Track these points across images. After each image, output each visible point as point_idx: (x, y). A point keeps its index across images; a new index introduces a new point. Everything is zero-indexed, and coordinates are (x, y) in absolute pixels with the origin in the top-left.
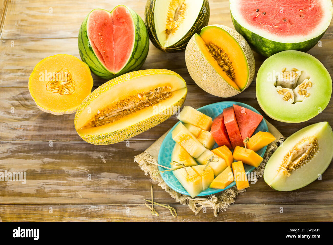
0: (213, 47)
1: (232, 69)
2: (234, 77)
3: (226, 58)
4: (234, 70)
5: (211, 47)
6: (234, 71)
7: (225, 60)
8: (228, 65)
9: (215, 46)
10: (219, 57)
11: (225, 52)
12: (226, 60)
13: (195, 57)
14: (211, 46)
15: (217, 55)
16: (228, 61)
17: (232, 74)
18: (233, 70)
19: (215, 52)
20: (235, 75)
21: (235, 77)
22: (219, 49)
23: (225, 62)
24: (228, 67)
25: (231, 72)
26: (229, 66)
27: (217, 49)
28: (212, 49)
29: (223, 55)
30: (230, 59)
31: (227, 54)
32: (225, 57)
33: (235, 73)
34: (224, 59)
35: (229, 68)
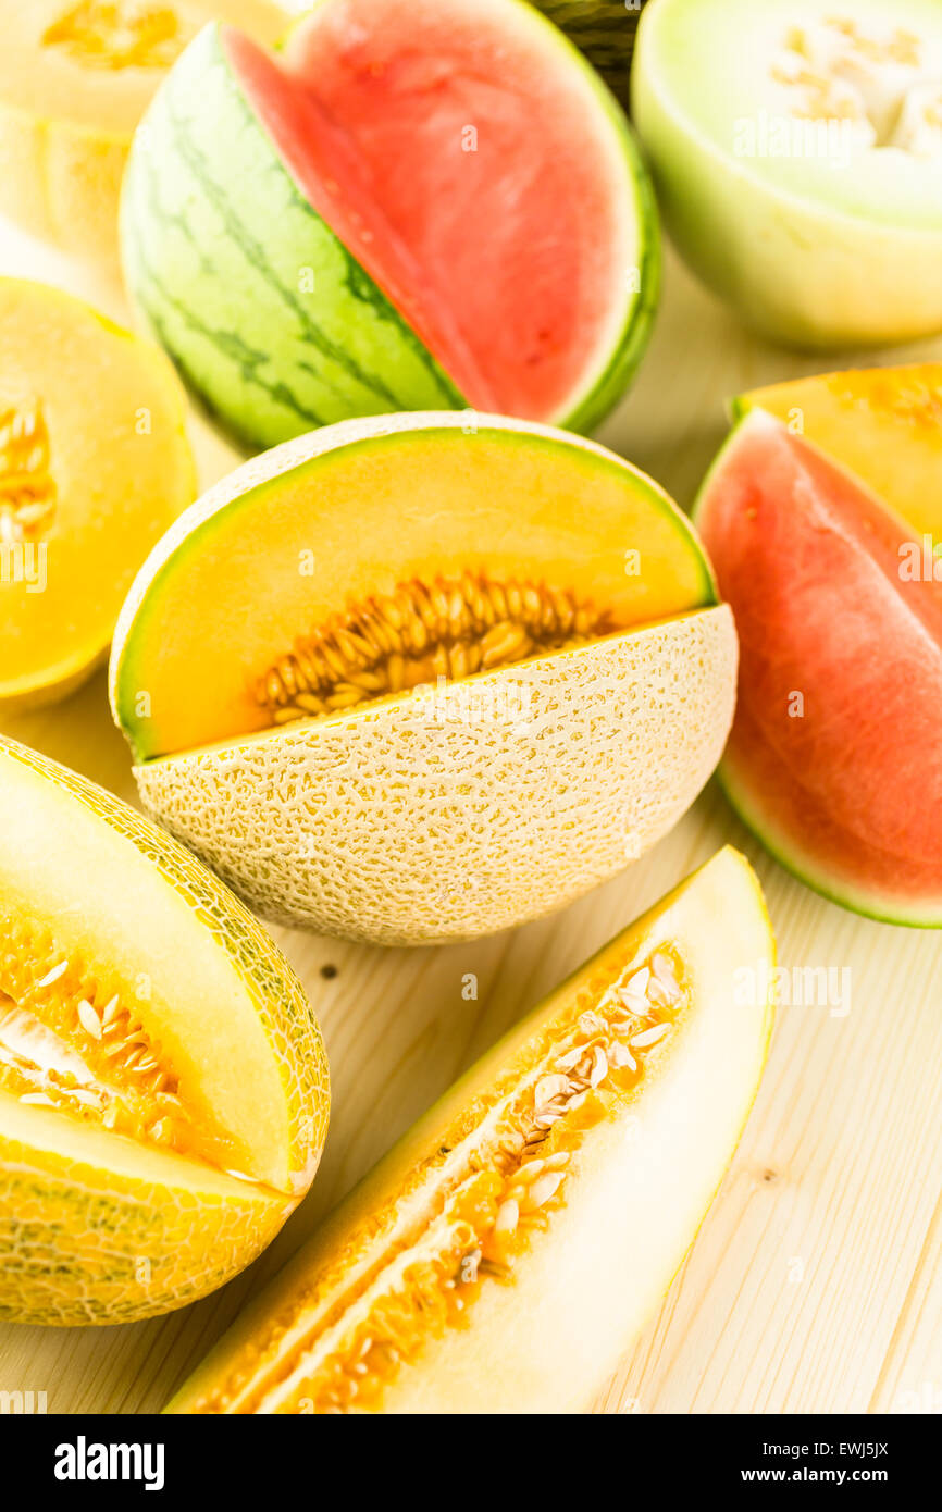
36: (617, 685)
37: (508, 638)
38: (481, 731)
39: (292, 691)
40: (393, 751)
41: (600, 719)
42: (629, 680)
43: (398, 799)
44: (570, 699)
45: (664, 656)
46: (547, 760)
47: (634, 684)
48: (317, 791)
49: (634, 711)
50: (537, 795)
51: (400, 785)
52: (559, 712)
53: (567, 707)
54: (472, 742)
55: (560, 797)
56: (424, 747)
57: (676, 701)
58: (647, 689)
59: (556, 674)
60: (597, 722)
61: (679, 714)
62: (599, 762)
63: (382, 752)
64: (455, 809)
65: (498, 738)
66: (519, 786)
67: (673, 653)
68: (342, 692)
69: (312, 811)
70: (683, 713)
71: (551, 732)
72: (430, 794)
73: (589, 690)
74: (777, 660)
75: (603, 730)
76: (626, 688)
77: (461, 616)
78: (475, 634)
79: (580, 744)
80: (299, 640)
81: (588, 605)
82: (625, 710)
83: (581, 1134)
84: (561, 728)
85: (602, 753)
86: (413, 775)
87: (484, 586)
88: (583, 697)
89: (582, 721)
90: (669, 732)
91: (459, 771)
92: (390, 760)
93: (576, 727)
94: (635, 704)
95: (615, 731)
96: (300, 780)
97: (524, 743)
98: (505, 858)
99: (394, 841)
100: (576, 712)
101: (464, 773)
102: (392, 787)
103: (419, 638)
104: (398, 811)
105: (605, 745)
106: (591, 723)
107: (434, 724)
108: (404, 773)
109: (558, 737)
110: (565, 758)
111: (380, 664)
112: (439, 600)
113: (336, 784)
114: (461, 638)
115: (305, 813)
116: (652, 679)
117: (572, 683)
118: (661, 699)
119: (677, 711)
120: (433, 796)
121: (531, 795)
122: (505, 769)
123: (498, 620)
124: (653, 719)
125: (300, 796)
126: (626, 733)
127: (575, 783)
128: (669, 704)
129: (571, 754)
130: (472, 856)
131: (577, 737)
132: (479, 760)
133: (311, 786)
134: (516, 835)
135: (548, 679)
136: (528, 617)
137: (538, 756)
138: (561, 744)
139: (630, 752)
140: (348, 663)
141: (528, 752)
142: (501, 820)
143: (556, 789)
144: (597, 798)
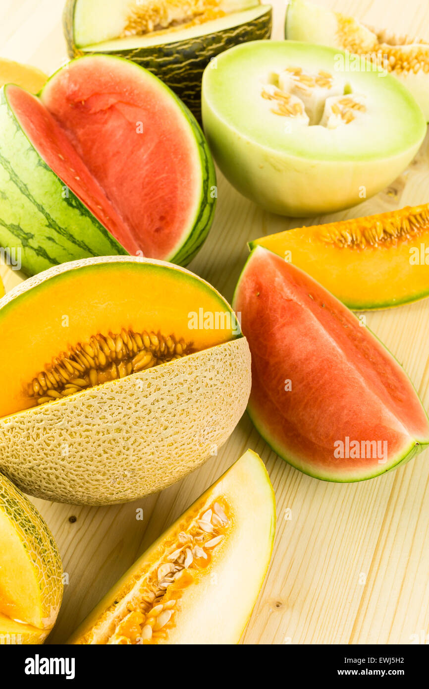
0: (49, 385)
1: (155, 341)
2: (185, 347)
3: (106, 349)
4: (162, 333)
5: (45, 394)
6: (165, 334)
7: (114, 355)
8: (136, 349)
9: (44, 374)
10: (93, 375)
11: (86, 339)
12: (113, 349)
13: (71, 435)
14: (41, 393)
15: (82, 382)
16: (120, 345)
17: (172, 350)
18: (161, 338)
19: (67, 386)
20: (177, 339)
21: (187, 341)
22: (63, 366)
23: (120, 356)
24: (142, 353)
25: (162, 349)
26: (138, 347)
27: (62, 371)
28: (53, 393)
29: (92, 355)
30: (117, 331)
31: (95, 334)
32: (102, 349)
33: (172, 337)
34: (107, 357)
35: (146, 349)
36: (188, 377)
37: (144, 358)
38: (124, 403)
39: (45, 389)
40: (84, 414)
41: (181, 394)
42: (194, 375)
43: (87, 437)
44: (166, 385)
45: (211, 363)
46: (157, 415)
47: (197, 376)
48: (50, 435)
49: (198, 389)
50: (154, 431)
51: (88, 430)
52: (161, 392)
53: (165, 389)
54: (120, 408)
55: (164, 432)
56: (98, 412)
57: (219, 384)
58: (203, 378)
59: (159, 374)
60: (180, 395)
61: (220, 389)
62: (182, 414)
63: (79, 415)
64: (114, 440)
65: (133, 406)
66: (145, 427)
67: (216, 361)
68: (68, 388)
69: (48, 445)
70: (222, 389)
71: (158, 401)
72: (102, 434)
73: (175, 380)
74: (272, 361)
75: (183, 399)
76: (193, 379)
77: (122, 350)
78: (129, 357)
79: (173, 406)
80: (46, 365)
81: (182, 341)
82: (193, 389)
83: (181, 591)
84: (162, 399)
85: (183, 410)
86: (94, 425)
87: (132, 335)
88: (172, 384)
89: (172, 395)
90: (216, 398)
91: (115, 422)
92: (82, 419)
93: (169, 398)
94: (198, 386)
95: (189, 399)
96: (41, 431)
97: (145, 407)
98: (141, 462)
99: (87, 457)
100: (169, 391)
101: (117, 423)
102: (84, 431)
103: (102, 360)
104: (87, 442)
105: (184, 406)
106: (177, 396)
107: (102, 401)
108: (89, 424)
109: (161, 403)
110: (166, 413)
111: (85, 374)
112: (111, 342)
113: (58, 431)
114: (122, 360)
115: (45, 446)
116: (205, 374)
117: (166, 378)
118: (212, 383)
119: (219, 388)
120: (104, 435)
121: (151, 432)
122: (137, 420)
123: (140, 351)
124: (207, 392)
125: (42, 438)
126: (195, 400)
127: (172, 424)
128: (215, 385)
129: (169, 411)
130: (124, 462)
131: (171, 403)
132: (124, 416)
133: (47, 433)
134: (145, 450)
135: (155, 377)
136: (154, 348)
137: (152, 413)
138: (163, 407)
139: (197, 408)
140: (70, 374)
141: (147, 411)
142: (137, 444)
143: (162, 428)
144: (183, 431)
